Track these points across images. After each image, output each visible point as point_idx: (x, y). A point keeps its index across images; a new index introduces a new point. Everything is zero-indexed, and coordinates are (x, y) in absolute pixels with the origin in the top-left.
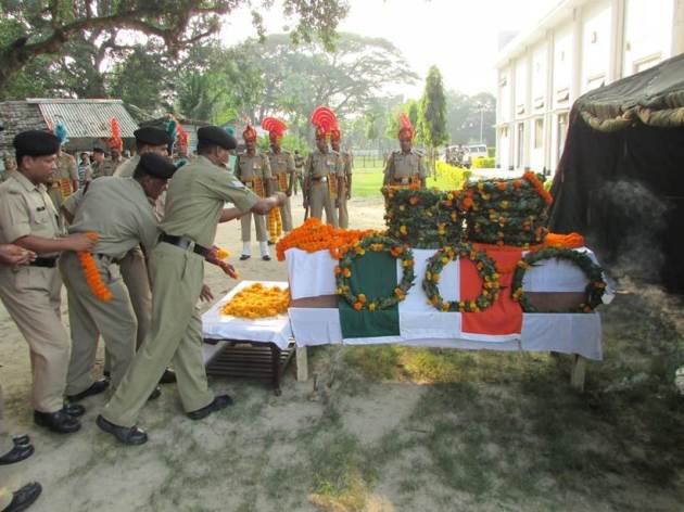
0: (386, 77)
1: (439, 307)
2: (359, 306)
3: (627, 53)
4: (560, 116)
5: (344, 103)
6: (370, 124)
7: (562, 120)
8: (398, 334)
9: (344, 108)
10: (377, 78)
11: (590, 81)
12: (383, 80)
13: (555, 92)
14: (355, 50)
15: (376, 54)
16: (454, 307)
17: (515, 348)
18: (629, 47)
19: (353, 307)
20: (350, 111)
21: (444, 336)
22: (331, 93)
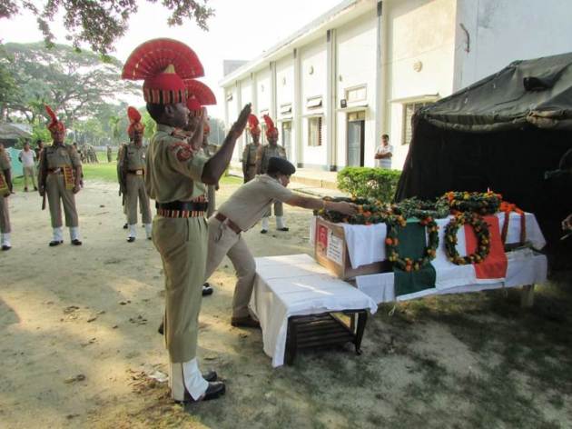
0: (114, 88)
1: (457, 262)
2: (409, 268)
3: (339, 83)
4: (283, 124)
5: (79, 107)
6: (114, 125)
7: (285, 127)
8: (434, 286)
9: (78, 111)
10: (108, 89)
11: (308, 100)
12: (114, 90)
13: (279, 106)
14: (88, 64)
15: (108, 68)
16: (468, 260)
17: (500, 286)
18: (341, 79)
19: (404, 270)
20: (82, 114)
21: (463, 284)
22: (67, 98)
